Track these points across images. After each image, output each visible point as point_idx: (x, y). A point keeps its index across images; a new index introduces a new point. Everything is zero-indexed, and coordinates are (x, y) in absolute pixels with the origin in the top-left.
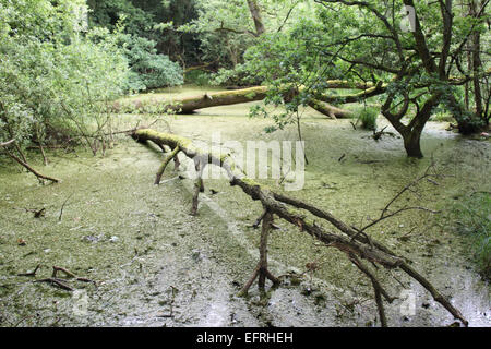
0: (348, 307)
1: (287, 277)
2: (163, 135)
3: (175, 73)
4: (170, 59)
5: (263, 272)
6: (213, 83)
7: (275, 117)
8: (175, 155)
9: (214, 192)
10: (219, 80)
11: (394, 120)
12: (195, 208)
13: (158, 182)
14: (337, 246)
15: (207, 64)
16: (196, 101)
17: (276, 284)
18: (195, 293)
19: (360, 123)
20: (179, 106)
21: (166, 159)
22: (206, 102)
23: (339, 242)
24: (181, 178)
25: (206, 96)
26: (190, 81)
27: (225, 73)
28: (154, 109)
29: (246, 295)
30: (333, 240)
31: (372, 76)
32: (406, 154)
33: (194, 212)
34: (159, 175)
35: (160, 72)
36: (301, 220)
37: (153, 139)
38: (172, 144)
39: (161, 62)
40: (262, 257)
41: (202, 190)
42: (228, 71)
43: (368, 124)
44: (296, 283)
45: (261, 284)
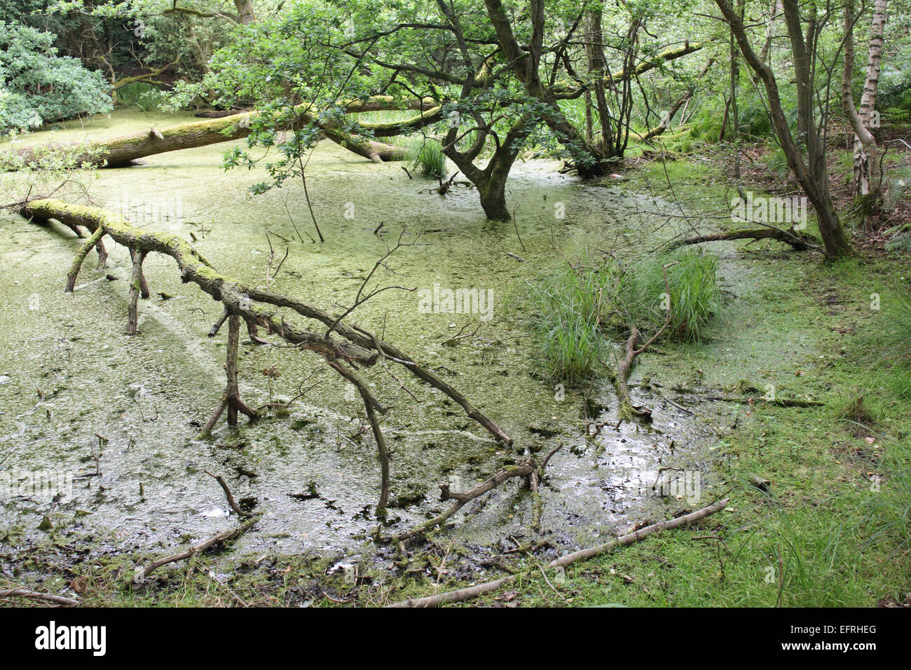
0: (353, 438)
1: (270, 408)
2: (76, 208)
3: (95, 91)
4: (84, 66)
5: (232, 403)
6: (165, 108)
7: (269, 167)
8: (98, 241)
9: (165, 297)
10: (176, 102)
11: (464, 162)
12: (133, 323)
13: (70, 288)
14: (311, 347)
15: (156, 71)
16: (136, 143)
17: (254, 418)
18: (134, 442)
19: (420, 168)
20: (103, 156)
21: (81, 249)
22: (154, 144)
23: (311, 342)
24: (110, 278)
25: (152, 135)
26: (125, 104)
27: (186, 90)
28: (58, 163)
29: (208, 437)
30: (304, 339)
31: (432, 89)
32: (484, 215)
33: (133, 330)
34: (73, 277)
35: (67, 90)
36: (269, 319)
37: (58, 216)
38: (92, 224)
39: (68, 71)
40: (230, 381)
41: (146, 296)
42: (192, 87)
43: (432, 170)
44: (283, 415)
45: (232, 421)
